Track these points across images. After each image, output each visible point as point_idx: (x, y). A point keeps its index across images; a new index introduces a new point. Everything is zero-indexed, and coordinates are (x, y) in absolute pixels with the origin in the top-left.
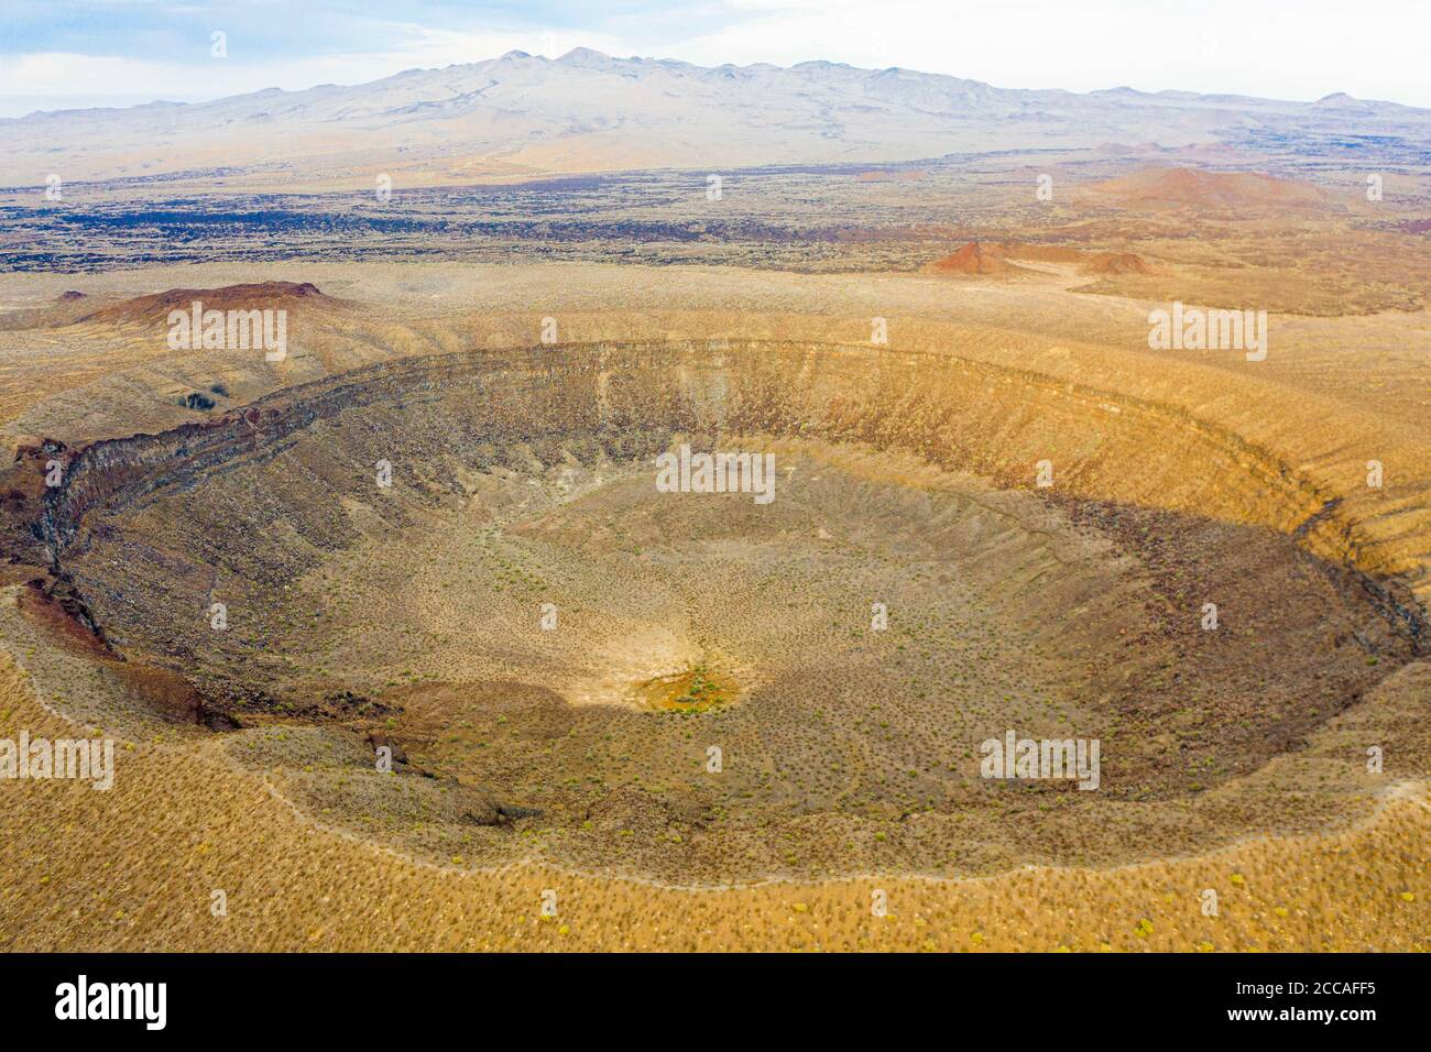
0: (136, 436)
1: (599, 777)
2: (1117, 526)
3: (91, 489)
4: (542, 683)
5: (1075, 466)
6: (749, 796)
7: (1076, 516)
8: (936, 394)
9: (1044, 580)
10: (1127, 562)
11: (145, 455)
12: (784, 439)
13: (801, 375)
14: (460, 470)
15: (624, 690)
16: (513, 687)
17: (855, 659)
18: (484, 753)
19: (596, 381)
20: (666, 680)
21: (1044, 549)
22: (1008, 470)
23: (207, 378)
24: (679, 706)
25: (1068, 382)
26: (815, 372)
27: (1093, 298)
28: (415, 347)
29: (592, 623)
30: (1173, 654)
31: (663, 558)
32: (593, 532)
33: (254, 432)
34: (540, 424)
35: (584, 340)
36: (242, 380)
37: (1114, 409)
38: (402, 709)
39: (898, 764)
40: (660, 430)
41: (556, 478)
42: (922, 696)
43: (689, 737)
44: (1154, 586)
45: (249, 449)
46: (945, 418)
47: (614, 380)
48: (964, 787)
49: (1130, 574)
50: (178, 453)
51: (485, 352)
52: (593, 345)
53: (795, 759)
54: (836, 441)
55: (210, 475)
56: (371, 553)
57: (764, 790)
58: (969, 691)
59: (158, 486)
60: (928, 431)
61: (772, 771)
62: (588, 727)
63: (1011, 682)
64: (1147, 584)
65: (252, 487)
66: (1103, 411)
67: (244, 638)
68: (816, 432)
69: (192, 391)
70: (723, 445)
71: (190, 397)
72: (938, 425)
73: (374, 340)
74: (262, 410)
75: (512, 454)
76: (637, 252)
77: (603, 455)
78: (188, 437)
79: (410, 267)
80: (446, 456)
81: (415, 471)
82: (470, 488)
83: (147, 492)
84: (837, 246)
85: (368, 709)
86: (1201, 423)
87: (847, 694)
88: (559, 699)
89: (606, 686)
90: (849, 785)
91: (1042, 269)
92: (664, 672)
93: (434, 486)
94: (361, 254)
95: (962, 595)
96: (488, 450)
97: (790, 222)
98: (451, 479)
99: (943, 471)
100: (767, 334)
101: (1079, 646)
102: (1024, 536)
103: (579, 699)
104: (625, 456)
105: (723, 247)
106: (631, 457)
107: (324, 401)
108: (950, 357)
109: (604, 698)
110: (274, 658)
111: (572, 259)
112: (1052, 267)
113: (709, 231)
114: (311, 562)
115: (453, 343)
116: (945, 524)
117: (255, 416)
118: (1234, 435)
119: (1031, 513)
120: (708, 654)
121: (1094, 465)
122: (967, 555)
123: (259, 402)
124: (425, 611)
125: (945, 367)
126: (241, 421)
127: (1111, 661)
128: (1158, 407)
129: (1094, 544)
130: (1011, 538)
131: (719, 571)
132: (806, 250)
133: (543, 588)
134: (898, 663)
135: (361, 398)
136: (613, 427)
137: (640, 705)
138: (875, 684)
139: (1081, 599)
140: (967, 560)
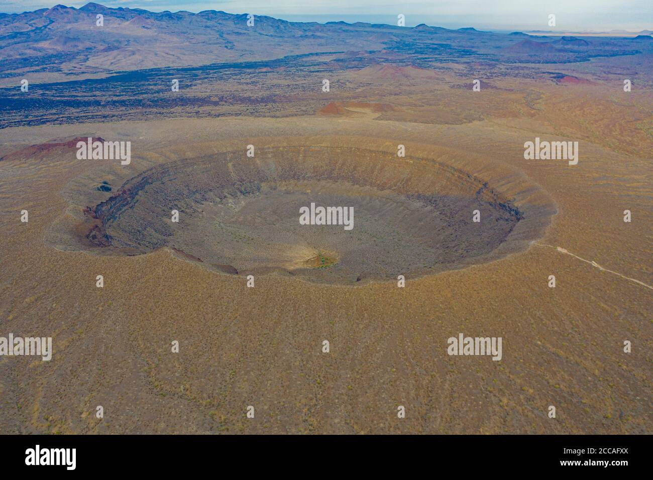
2: (422, 198)
4: (276, 266)
5: (402, 181)
7: (408, 196)
8: (349, 161)
9: (407, 216)
10: (429, 208)
12: (301, 181)
13: (300, 158)
14: (193, 204)
15: (302, 264)
17: (363, 245)
19: (228, 167)
20: (312, 259)
21: (403, 207)
22: (381, 184)
23: (100, 179)
24: (321, 265)
25: (394, 154)
26: (305, 156)
27: (384, 122)
28: (161, 160)
29: (277, 247)
30: (453, 231)
31: (284, 225)
32: (255, 220)
33: (127, 198)
34: (213, 184)
35: (220, 152)
36: (111, 179)
37: (412, 162)
40: (256, 182)
41: (228, 203)
42: (388, 252)
44: (440, 214)
45: (127, 204)
46: (355, 169)
47: (234, 166)
49: (431, 211)
51: (186, 159)
52: (224, 153)
54: (319, 180)
55: (120, 215)
60: (350, 174)
63: (411, 245)
64: (438, 213)
65: (134, 218)
66: (407, 162)
68: (311, 177)
69: (99, 185)
70: (280, 185)
71: (101, 187)
72: (353, 172)
74: (125, 189)
75: (207, 196)
76: (201, 112)
77: (239, 194)
80: (186, 200)
82: (200, 210)
84: (278, 105)
86: (440, 164)
87: (367, 255)
89: (296, 264)
92: (310, 257)
95: (384, 224)
96: (198, 196)
97: (250, 94)
98: (192, 207)
99: (360, 186)
100: (285, 144)
101: (425, 233)
102: (395, 204)
103: (291, 268)
104: (247, 193)
105: (233, 108)
106: (249, 193)
107: (140, 184)
108: (352, 148)
111: (176, 116)
113: (220, 100)
115: (174, 157)
116: (368, 203)
117: (124, 192)
118: (451, 167)
119: (394, 197)
120: (319, 251)
121: (409, 180)
122: (379, 212)
123: (123, 186)
124: (219, 251)
125: (351, 151)
126: (122, 194)
127: (436, 235)
128: (425, 160)
129: (418, 204)
130: (391, 205)
132: (267, 107)
133: (252, 239)
134: (376, 245)
135: (150, 181)
136: (239, 183)
137: (310, 267)
138: (374, 251)
139: (420, 220)
140: (380, 214)
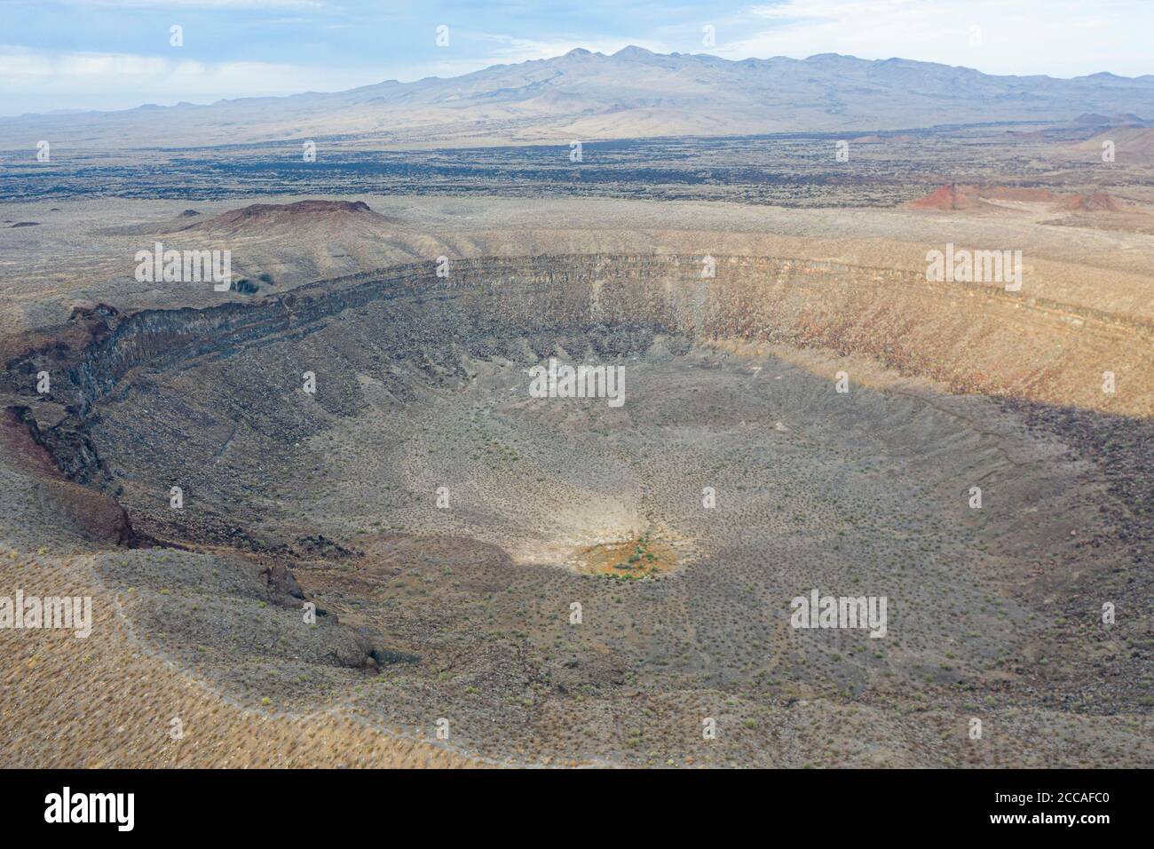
0: (184, 309)
1: (523, 632)
2: (1074, 432)
3: (138, 349)
4: (496, 542)
5: (1033, 374)
6: (665, 664)
7: (1031, 422)
8: (900, 306)
9: (993, 479)
10: (1082, 465)
11: (190, 326)
12: (754, 343)
13: (775, 288)
14: (465, 357)
15: (568, 553)
16: (468, 542)
17: (794, 540)
18: (422, 599)
19: (591, 288)
20: (609, 547)
21: (996, 449)
22: (964, 377)
23: (258, 268)
24: (615, 572)
25: (1030, 296)
26: (788, 285)
27: (1062, 229)
28: (438, 253)
29: (552, 491)
30: (1128, 559)
31: (629, 440)
32: (570, 415)
33: (289, 314)
34: (539, 321)
35: (583, 251)
36: (286, 271)
37: (1076, 322)
38: (362, 554)
39: (823, 647)
40: (644, 331)
42: (857, 581)
43: (619, 602)
44: (1110, 490)
45: (284, 328)
46: (908, 328)
47: (607, 287)
48: (888, 675)
49: (1085, 478)
50: (221, 326)
51: (496, 258)
52: (590, 256)
53: (718, 631)
54: (803, 346)
55: (247, 347)
56: (376, 420)
57: (681, 660)
58: (905, 580)
59: (201, 353)
60: (889, 340)
61: (693, 642)
62: (527, 584)
63: (952, 574)
65: (282, 360)
66: (1065, 324)
67: (247, 483)
68: (785, 338)
69: (242, 278)
70: (698, 346)
71: (239, 283)
72: (899, 335)
73: (404, 247)
74: (299, 296)
75: (511, 347)
76: (647, 191)
77: (591, 351)
78: (230, 314)
79: (458, 199)
80: (454, 345)
81: (425, 356)
82: (470, 373)
83: (190, 357)
84: (825, 188)
85: (330, 551)
87: (782, 574)
88: (506, 557)
89: (552, 549)
90: (768, 663)
91: (1014, 207)
92: (609, 540)
93: (440, 369)
94: (422, 191)
95: (909, 489)
96: (491, 342)
97: (785, 171)
98: (456, 364)
99: (901, 375)
100: (746, 251)
101: (1026, 544)
102: (977, 437)
103: (525, 558)
104: (611, 352)
105: (723, 188)
106: (615, 354)
107: (354, 293)
108: (915, 273)
109: (547, 559)
110: (267, 502)
111: (592, 195)
112: (1024, 206)
113: (713, 177)
114: (323, 425)
115: (470, 250)
116: (899, 423)
117: (291, 301)
119: (985, 415)
120: (653, 527)
121: (1053, 374)
122: (918, 452)
123: (298, 290)
124: (408, 472)
125: (911, 283)
126: (280, 303)
127: (1059, 561)
128: (1123, 319)
129: (1049, 447)
130: (964, 438)
131: (677, 454)
132: (795, 190)
133: (515, 459)
134: (837, 548)
135: (387, 293)
136: (601, 327)
137: (580, 568)
138: (810, 565)
139: (1030, 499)
140: (918, 457)
